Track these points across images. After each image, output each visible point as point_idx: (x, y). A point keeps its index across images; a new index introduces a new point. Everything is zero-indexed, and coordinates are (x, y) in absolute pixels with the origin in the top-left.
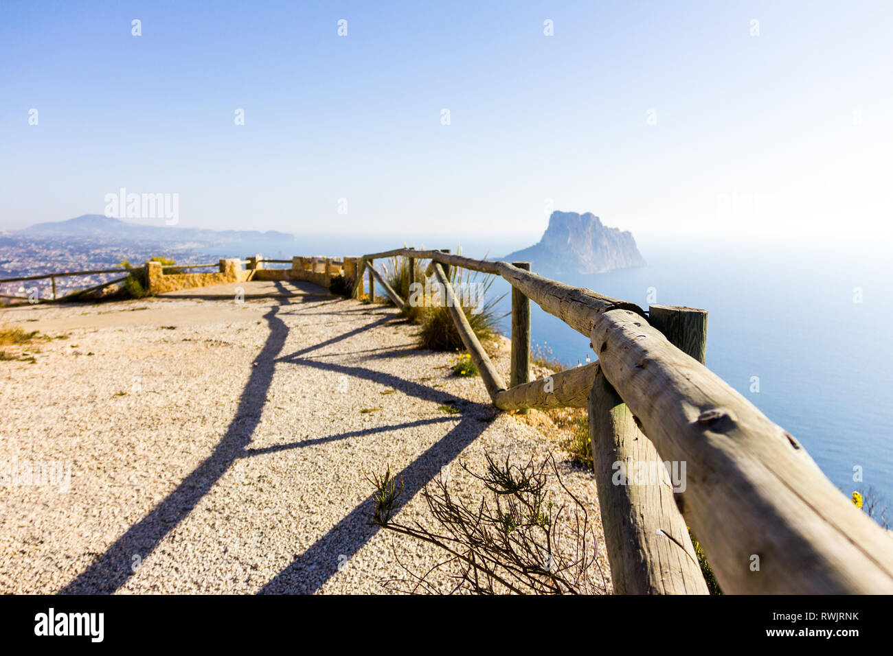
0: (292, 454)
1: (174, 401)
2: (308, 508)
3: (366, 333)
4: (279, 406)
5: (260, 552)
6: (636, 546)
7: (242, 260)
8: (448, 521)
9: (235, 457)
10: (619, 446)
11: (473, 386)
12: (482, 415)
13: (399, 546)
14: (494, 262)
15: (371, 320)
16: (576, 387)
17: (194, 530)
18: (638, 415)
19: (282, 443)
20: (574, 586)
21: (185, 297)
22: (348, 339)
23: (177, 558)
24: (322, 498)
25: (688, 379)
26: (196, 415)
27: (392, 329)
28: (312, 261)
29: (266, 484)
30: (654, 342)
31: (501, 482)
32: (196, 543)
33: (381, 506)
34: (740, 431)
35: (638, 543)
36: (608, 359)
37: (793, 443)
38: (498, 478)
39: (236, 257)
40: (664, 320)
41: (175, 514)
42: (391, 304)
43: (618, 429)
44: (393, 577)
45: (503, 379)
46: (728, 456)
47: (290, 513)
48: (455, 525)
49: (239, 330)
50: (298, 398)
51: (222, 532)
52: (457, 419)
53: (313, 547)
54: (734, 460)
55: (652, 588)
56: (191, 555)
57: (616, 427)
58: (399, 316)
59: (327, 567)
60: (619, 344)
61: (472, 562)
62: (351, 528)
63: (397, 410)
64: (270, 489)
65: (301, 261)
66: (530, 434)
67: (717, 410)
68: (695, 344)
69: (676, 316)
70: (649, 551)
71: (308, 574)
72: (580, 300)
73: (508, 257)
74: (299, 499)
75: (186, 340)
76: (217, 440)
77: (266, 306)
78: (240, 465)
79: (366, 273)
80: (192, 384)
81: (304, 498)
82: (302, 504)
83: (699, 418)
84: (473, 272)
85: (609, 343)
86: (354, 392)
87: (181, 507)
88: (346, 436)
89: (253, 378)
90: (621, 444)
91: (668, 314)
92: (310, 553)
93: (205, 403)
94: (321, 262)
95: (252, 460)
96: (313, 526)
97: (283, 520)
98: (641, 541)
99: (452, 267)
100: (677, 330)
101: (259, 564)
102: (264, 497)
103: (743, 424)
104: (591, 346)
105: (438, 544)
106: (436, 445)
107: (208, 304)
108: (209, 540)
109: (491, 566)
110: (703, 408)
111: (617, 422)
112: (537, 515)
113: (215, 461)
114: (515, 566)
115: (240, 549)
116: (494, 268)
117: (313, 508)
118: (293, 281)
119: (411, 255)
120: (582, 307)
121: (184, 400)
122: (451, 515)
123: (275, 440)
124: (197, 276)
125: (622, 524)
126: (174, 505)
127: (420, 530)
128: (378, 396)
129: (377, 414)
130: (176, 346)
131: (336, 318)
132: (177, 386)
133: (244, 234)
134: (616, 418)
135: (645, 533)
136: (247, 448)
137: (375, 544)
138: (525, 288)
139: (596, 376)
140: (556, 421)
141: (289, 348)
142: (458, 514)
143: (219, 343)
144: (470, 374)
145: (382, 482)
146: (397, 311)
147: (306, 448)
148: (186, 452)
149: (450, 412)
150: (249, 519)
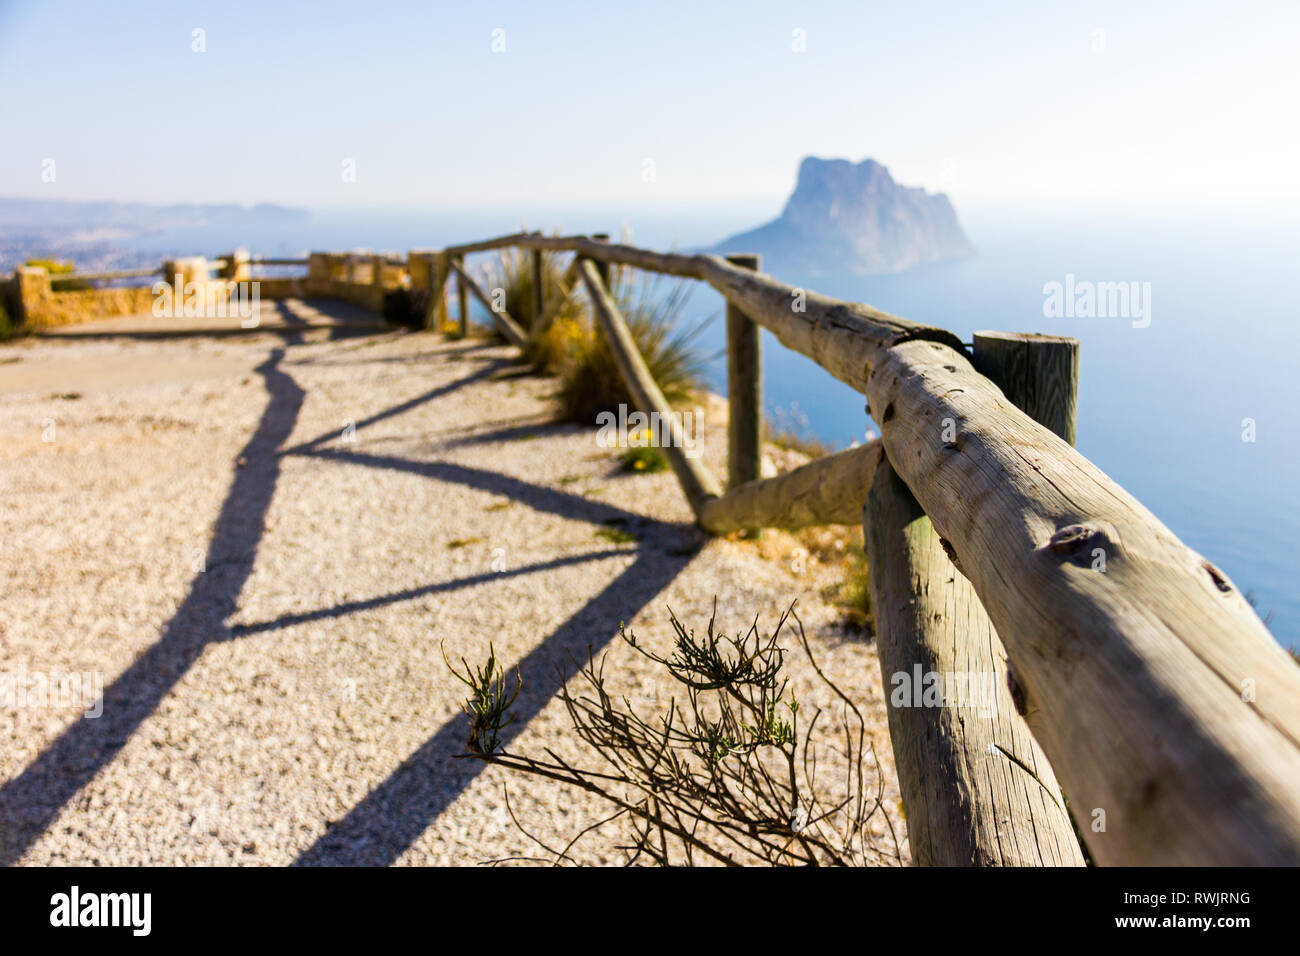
0: (317, 631)
1: (83, 537)
2: (350, 731)
3: (455, 397)
4: (290, 539)
5: (259, 819)
6: (951, 777)
7: (209, 259)
8: (606, 743)
9: (206, 640)
10: (920, 594)
11: (658, 490)
12: (676, 543)
13: (525, 794)
14: (691, 254)
15: (463, 370)
16: (843, 488)
17: (129, 784)
18: (948, 537)
19: (298, 610)
20: (844, 854)
21: (98, 336)
22: (420, 409)
23: (97, 840)
24: (375, 712)
25: (1035, 469)
26: (126, 563)
27: (503, 387)
28: (346, 261)
29: (268, 691)
30: (978, 400)
31: (700, 667)
32: (133, 809)
33: (481, 722)
34: (1123, 561)
35: (954, 772)
36: (897, 435)
37: (1217, 581)
38: (694, 660)
39: (197, 254)
40: (998, 360)
41: (91, 756)
42: (501, 338)
43: (918, 563)
44: (513, 853)
45: (714, 479)
46: (1103, 608)
47: (316, 743)
48: (623, 752)
49: (208, 398)
50: (327, 524)
51: (183, 785)
52: (629, 553)
53: (362, 805)
54: (1111, 615)
55: (978, 852)
56: (123, 834)
57: (914, 559)
58: (516, 362)
59: (390, 841)
60: (916, 406)
61: (656, 819)
62: (433, 765)
63: (516, 539)
64: (276, 699)
65: (325, 262)
66: (766, 575)
67: (1084, 525)
68: (1058, 399)
69: (1022, 352)
70: (974, 784)
71: (355, 855)
72: (849, 325)
73: (720, 247)
74: (333, 715)
75: (100, 419)
76: (171, 610)
77: (260, 350)
78: (217, 654)
79: (452, 281)
80: (117, 504)
81: (343, 712)
82: (340, 725)
83: (1053, 539)
84: (653, 276)
85: (898, 406)
86: (434, 509)
87: (102, 741)
88: (420, 592)
89: (237, 490)
90: (923, 590)
91: (1007, 347)
92: (355, 817)
93: (144, 540)
94: (364, 260)
95: (240, 645)
96: (360, 765)
97: (304, 756)
98: (959, 765)
99: (613, 268)
100: (1023, 378)
101: (258, 842)
102: (266, 714)
103: (1130, 550)
104: (868, 410)
105: (590, 787)
106: (592, 603)
107: (146, 349)
108: (159, 802)
109: (688, 823)
110: (1060, 521)
111: (917, 549)
112: (769, 725)
113: (167, 651)
114: (734, 822)
115: (221, 815)
116: (692, 267)
117: (360, 732)
118: (312, 299)
119: (535, 245)
120: (851, 338)
121: (103, 536)
122: (613, 733)
123: (285, 605)
124: (120, 294)
125: (925, 737)
126: (88, 739)
127: (555, 763)
128: (481, 516)
129: (479, 549)
130: (83, 432)
131: (397, 369)
132: (86, 510)
133: (211, 211)
134: (914, 543)
135: (966, 752)
136: (230, 622)
137: (479, 793)
138: (749, 304)
139: (878, 465)
140: (813, 549)
141: (306, 427)
142: (626, 731)
143: (168, 424)
144: (653, 467)
145: (480, 676)
146: (512, 352)
147: (344, 619)
148: (108, 635)
149: (617, 540)
150: (237, 758)
